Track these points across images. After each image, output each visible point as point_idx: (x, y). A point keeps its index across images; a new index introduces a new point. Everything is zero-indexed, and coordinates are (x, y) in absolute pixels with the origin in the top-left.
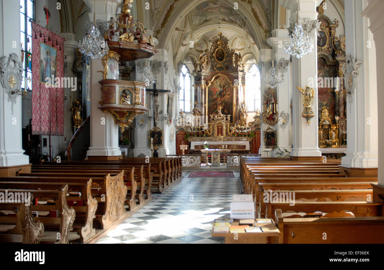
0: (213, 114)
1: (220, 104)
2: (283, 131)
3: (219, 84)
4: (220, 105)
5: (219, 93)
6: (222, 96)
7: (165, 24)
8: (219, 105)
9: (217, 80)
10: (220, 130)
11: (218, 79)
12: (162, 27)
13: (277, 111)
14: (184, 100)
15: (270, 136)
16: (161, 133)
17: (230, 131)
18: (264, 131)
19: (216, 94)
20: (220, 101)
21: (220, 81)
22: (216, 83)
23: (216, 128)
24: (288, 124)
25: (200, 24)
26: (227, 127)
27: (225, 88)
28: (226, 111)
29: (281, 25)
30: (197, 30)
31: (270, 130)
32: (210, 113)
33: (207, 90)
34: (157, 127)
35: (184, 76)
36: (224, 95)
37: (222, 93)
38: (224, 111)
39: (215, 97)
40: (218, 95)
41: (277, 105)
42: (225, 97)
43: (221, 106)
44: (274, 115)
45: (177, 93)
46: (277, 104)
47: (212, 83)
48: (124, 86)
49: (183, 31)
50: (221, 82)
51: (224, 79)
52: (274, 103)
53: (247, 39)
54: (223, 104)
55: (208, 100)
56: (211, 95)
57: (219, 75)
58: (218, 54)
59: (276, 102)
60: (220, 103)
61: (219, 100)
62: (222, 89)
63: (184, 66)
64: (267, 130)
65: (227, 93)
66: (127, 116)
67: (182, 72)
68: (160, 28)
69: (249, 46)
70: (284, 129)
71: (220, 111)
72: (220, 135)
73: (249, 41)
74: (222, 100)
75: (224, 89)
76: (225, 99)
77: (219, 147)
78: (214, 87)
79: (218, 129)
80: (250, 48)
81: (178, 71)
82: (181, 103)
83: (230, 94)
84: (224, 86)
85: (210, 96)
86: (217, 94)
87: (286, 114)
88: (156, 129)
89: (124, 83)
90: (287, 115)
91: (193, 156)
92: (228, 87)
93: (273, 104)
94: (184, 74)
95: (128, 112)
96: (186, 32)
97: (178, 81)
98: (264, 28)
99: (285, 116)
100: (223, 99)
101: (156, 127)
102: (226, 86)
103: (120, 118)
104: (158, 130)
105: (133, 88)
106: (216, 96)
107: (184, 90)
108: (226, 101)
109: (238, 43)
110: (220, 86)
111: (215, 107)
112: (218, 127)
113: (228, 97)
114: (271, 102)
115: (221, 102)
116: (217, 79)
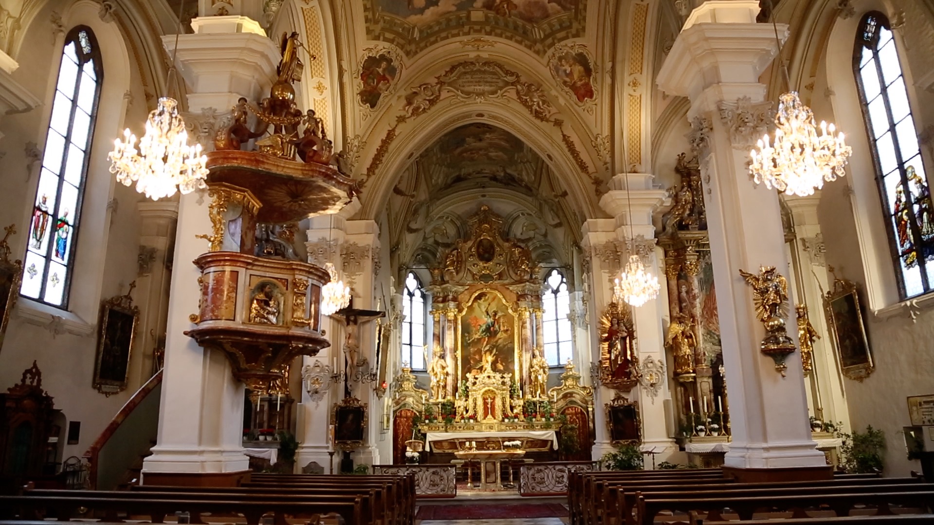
0: (474, 372)
1: (487, 351)
2: (653, 403)
3: (484, 310)
4: (488, 353)
5: (484, 327)
6: (493, 334)
7: (377, 167)
8: (485, 353)
9: (481, 302)
10: (489, 406)
11: (483, 299)
12: (368, 175)
13: (635, 355)
14: (410, 344)
15: (621, 416)
16: (363, 412)
17: (512, 408)
18: (606, 405)
19: (478, 330)
20: (487, 345)
21: (486, 304)
22: (479, 307)
23: (480, 402)
24: (662, 387)
25: (447, 186)
26: (503, 399)
27: (497, 318)
28: (500, 367)
29: (632, 166)
30: (438, 199)
31: (621, 402)
32: (466, 369)
33: (459, 322)
34: (352, 396)
35: (411, 295)
36: (496, 333)
37: (492, 329)
38: (496, 367)
39: (477, 336)
40: (483, 332)
41: (634, 342)
42: (499, 335)
43: (491, 354)
44: (628, 365)
45: (396, 328)
46: (634, 339)
47: (471, 308)
48: (263, 274)
49: (413, 196)
50: (489, 304)
51: (496, 300)
52: (626, 337)
53: (540, 218)
54: (494, 351)
55: (462, 343)
56: (469, 333)
57: (484, 290)
58: (481, 247)
59: (631, 335)
60: (487, 348)
61: (485, 343)
62: (490, 320)
63: (411, 276)
64: (613, 401)
65: (502, 329)
66: (269, 357)
67: (407, 287)
68: (365, 178)
69: (543, 231)
70: (654, 398)
71: (488, 366)
72: (490, 416)
73: (545, 222)
74: (492, 343)
75: (495, 320)
76: (497, 342)
77: (488, 446)
78: (474, 315)
79: (485, 404)
80: (545, 235)
81: (400, 284)
82: (406, 349)
83: (507, 330)
84: (495, 313)
85: (466, 335)
86: (481, 331)
87: (656, 362)
88: (351, 402)
89: (263, 266)
90: (659, 364)
91: (440, 466)
92: (504, 316)
93: (624, 339)
94: (411, 291)
95: (270, 345)
96: (418, 200)
97: (399, 305)
98: (593, 176)
99: (656, 368)
100: (493, 341)
101: (350, 397)
102: (499, 314)
103: (247, 363)
104: (356, 405)
105: (287, 280)
106: (479, 334)
107: (411, 323)
108: (501, 346)
109: (521, 226)
110: (488, 314)
111: (477, 357)
112: (484, 399)
113: (505, 335)
114: (620, 335)
115: (490, 347)
116: (480, 299)
